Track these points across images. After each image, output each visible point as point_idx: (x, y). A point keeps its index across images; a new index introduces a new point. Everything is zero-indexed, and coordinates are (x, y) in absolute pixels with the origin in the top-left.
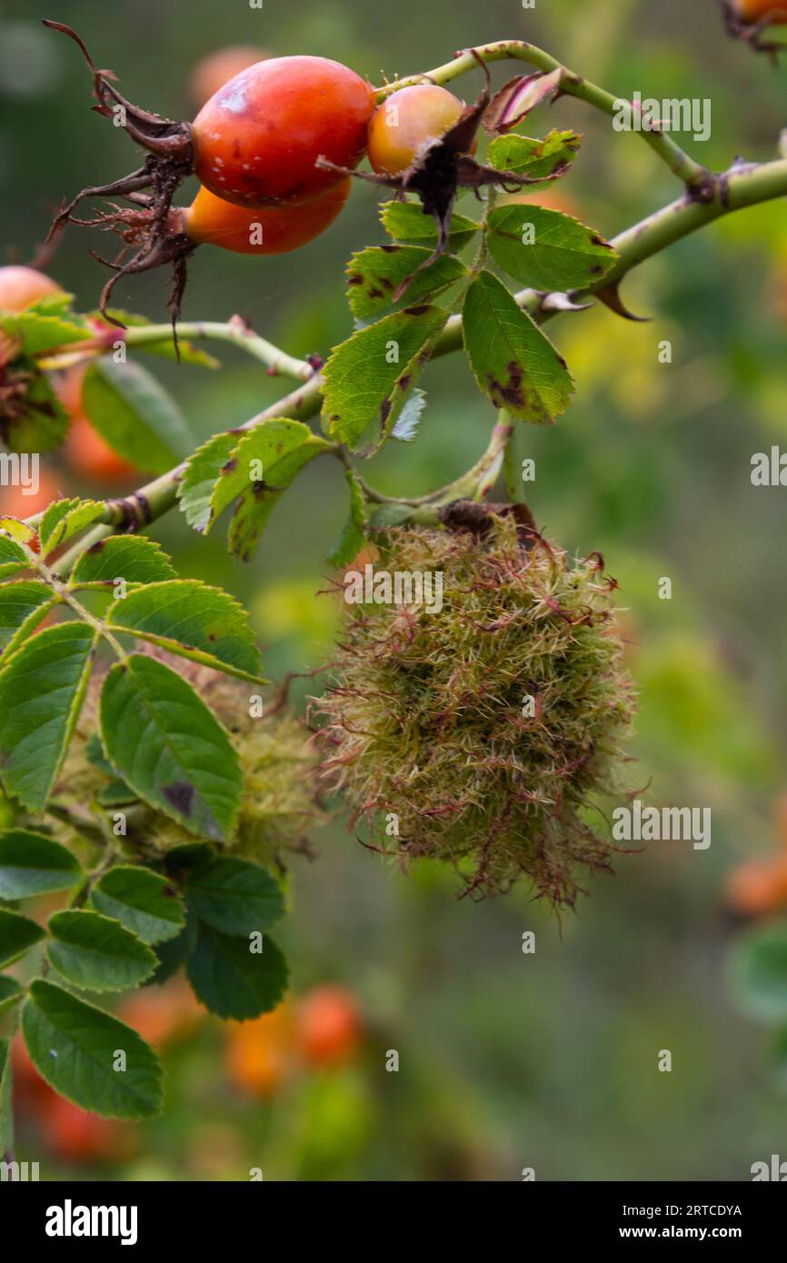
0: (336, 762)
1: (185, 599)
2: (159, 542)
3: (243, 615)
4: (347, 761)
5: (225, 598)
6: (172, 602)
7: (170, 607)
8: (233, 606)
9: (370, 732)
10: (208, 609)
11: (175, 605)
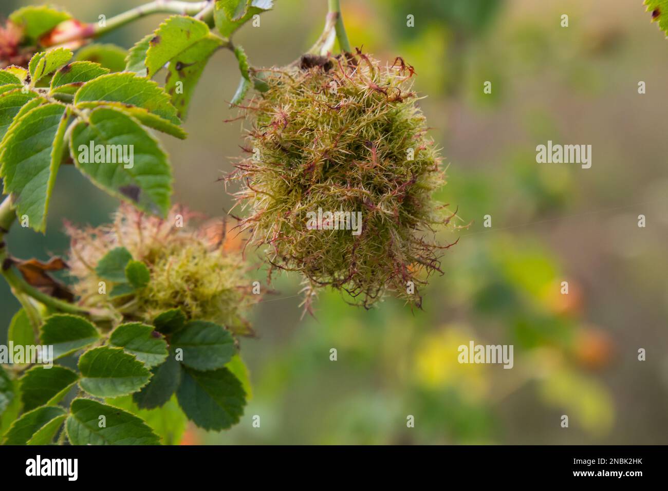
0: (249, 221)
1: (126, 85)
2: (109, 68)
3: (166, 96)
4: (256, 218)
5: (153, 84)
6: (117, 88)
7: (116, 91)
8: (159, 90)
9: (268, 192)
10: (142, 92)
11: (119, 90)
